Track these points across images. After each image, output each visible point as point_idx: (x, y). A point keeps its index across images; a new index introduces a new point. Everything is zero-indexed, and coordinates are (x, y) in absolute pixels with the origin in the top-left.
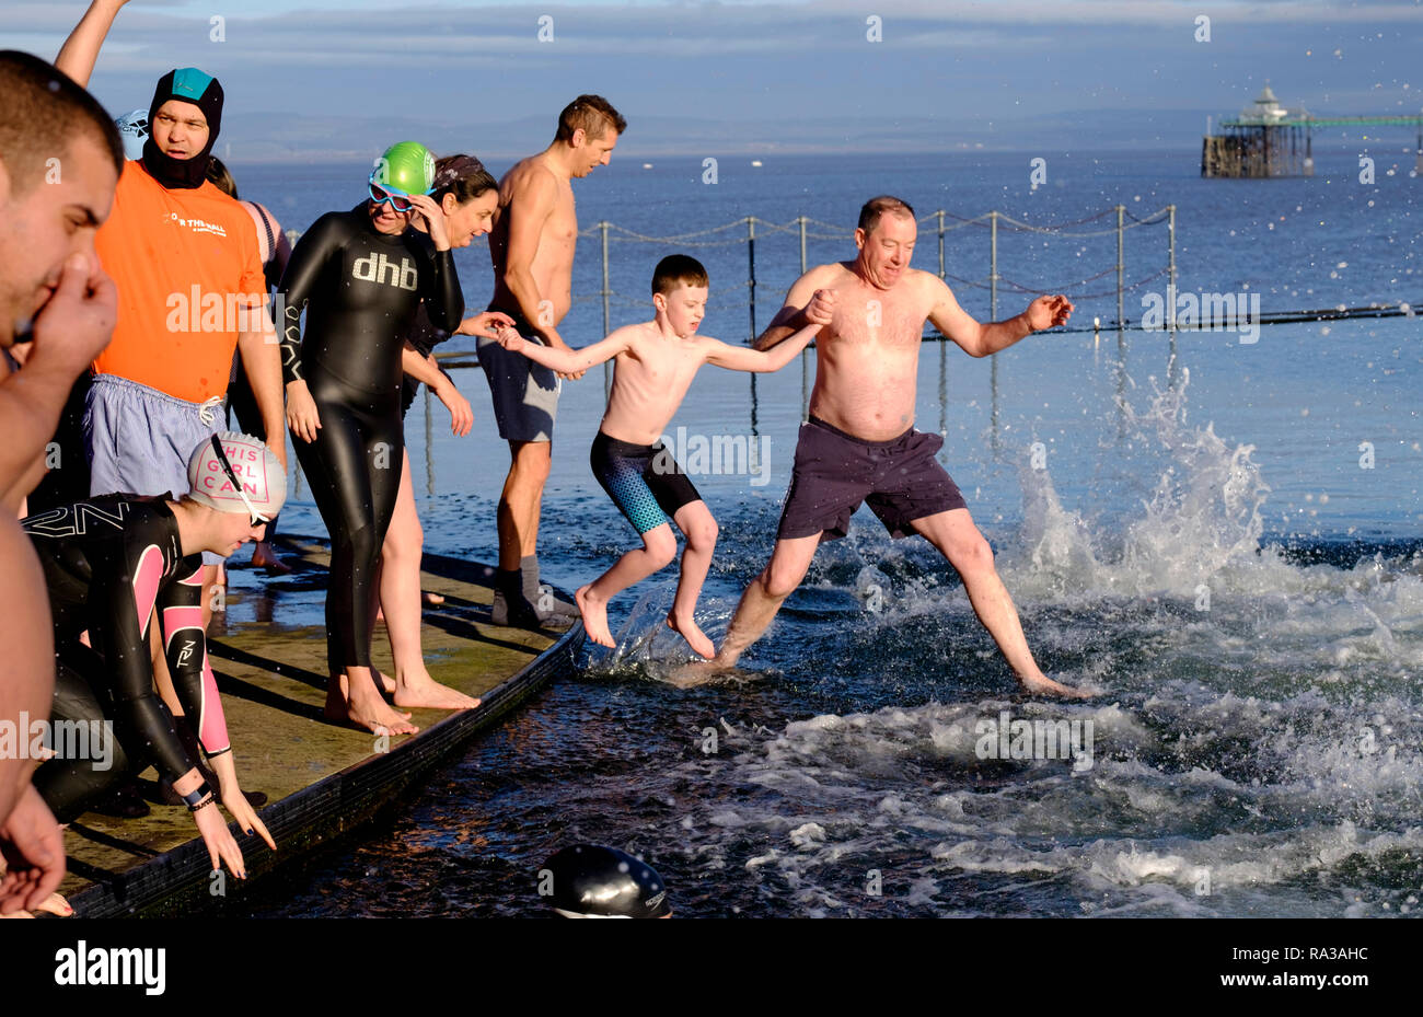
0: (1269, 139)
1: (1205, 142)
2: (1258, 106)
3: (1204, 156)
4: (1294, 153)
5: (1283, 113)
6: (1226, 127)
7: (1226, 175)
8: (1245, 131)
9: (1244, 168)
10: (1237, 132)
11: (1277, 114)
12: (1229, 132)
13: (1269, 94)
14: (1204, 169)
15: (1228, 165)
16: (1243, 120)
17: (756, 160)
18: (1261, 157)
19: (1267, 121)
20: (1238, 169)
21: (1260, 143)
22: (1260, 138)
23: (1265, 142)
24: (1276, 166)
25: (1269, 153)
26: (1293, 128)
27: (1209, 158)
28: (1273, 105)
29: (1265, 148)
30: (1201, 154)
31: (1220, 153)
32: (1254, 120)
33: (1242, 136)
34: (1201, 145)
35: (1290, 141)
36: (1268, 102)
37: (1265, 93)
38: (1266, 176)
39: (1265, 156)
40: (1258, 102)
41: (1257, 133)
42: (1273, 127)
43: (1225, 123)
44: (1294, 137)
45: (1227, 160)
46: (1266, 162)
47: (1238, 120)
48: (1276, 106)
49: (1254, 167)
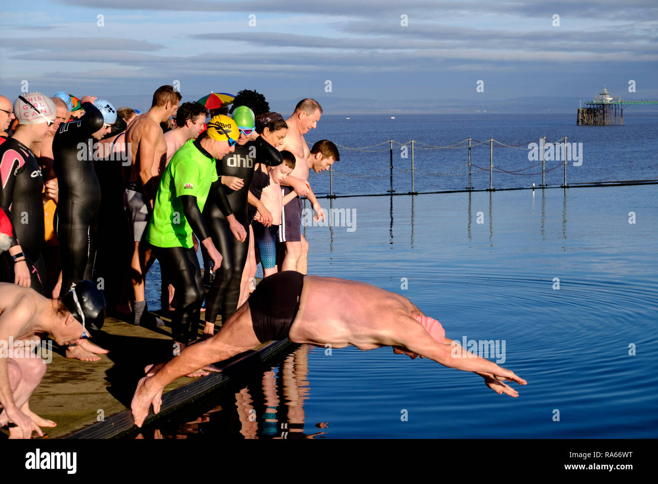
0: (605, 109)
1: (579, 110)
2: (601, 96)
3: (578, 116)
4: (615, 115)
5: (612, 99)
6: (587, 104)
7: (587, 124)
8: (595, 106)
9: (594, 121)
10: (592, 107)
11: (609, 99)
12: (589, 106)
13: (606, 91)
14: (578, 122)
15: (588, 120)
16: (595, 102)
17: (392, 117)
18: (602, 117)
19: (604, 102)
20: (592, 122)
21: (601, 111)
22: (601, 109)
23: (604, 111)
24: (608, 121)
25: (605, 115)
26: (615, 105)
27: (580, 117)
28: (606, 95)
29: (604, 113)
30: (577, 115)
31: (585, 115)
32: (599, 102)
33: (594, 108)
34: (577, 112)
35: (614, 110)
36: (605, 94)
37: (604, 91)
38: (604, 125)
39: (604, 117)
40: (601, 94)
41: (600, 107)
42: (607, 104)
43: (587, 103)
44: (616, 109)
45: (588, 118)
46: (604, 119)
47: (592, 102)
48: (608, 96)
49: (599, 121)
